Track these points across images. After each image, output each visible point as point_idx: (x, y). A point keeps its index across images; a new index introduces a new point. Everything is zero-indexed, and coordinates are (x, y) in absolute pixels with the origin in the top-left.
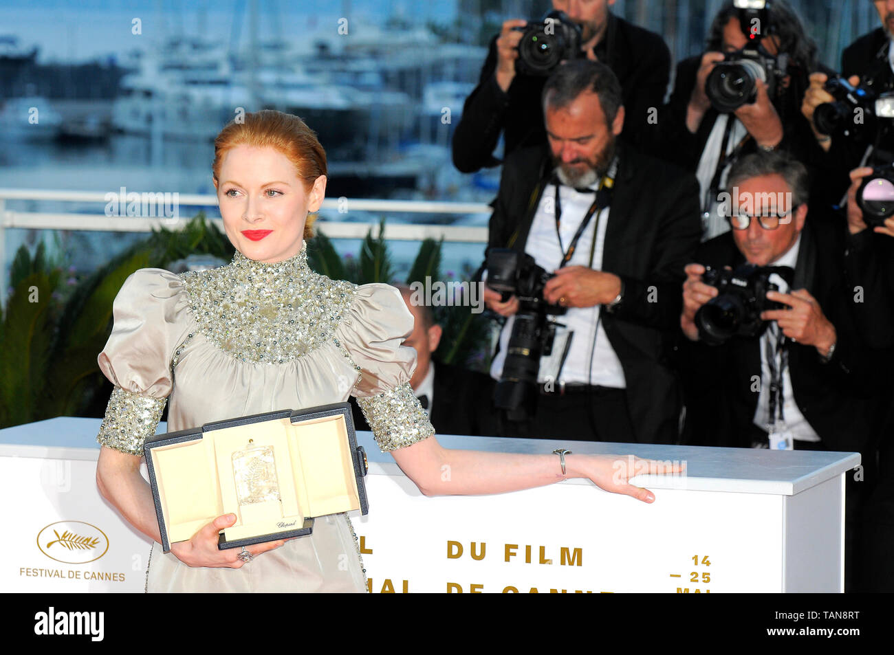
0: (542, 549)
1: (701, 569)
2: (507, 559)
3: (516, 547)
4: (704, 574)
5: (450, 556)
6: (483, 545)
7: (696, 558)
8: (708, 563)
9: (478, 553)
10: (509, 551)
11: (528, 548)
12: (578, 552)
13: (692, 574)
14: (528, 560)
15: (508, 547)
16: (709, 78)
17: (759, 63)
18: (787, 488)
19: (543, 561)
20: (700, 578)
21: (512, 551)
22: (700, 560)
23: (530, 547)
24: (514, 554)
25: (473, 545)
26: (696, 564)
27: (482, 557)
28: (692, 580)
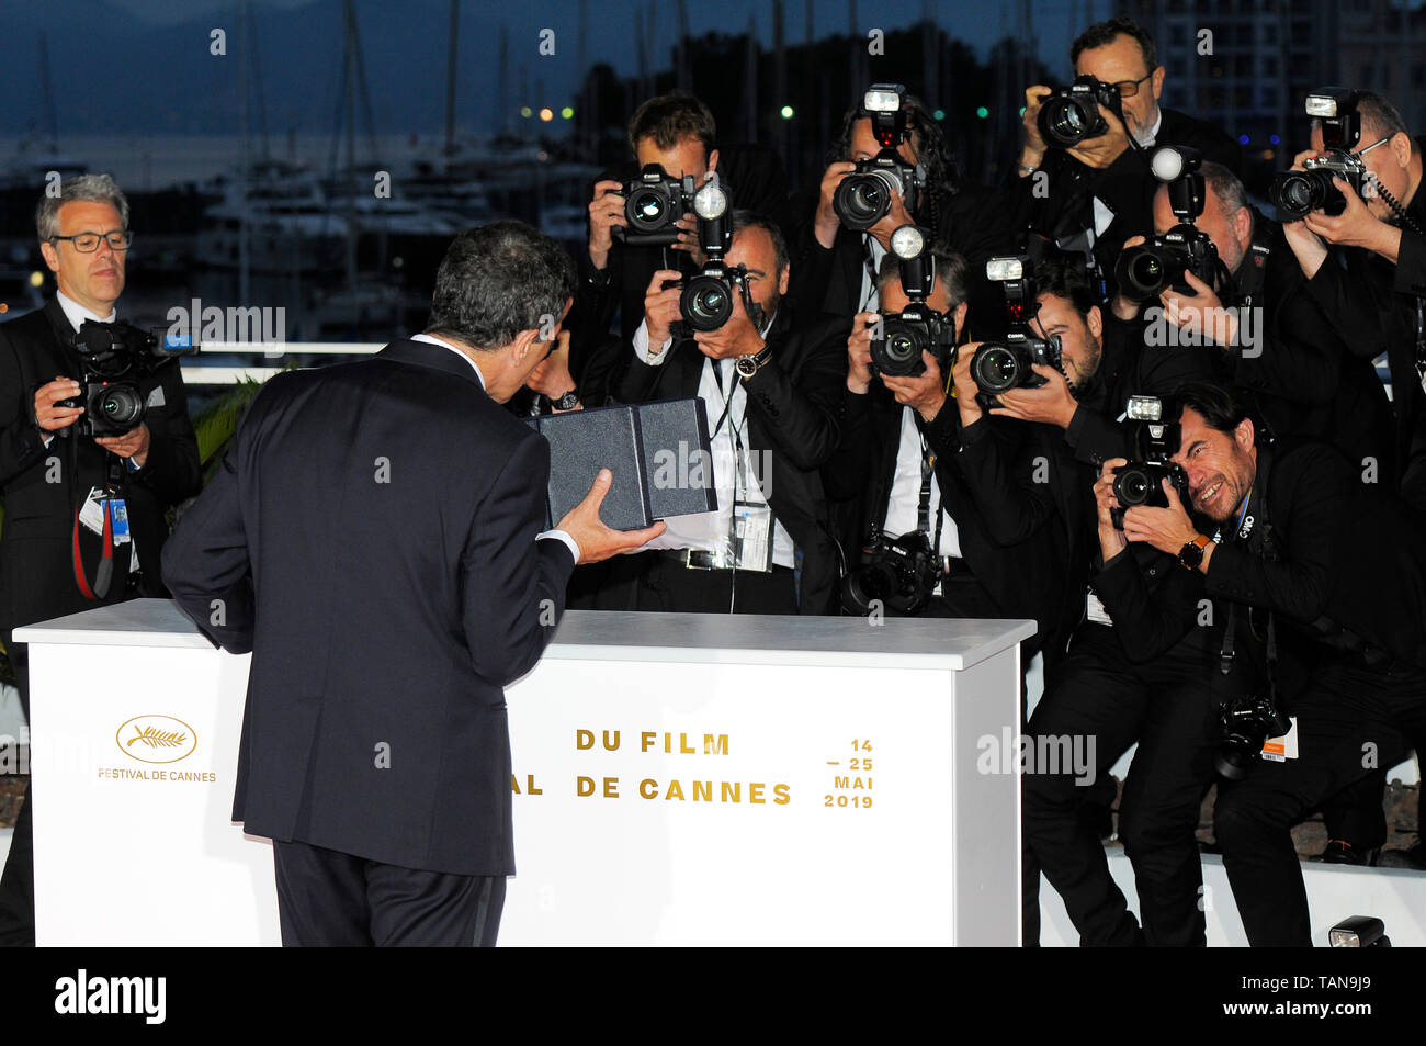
0: (683, 737)
1: (862, 755)
2: (644, 749)
3: (654, 735)
4: (865, 761)
5: (580, 746)
6: (617, 734)
7: (855, 742)
8: (869, 749)
9: (612, 743)
10: (646, 740)
11: (668, 736)
12: (724, 739)
13: (852, 761)
14: (668, 749)
15: (645, 735)
16: (838, 191)
17: (896, 173)
18: (956, 661)
19: (685, 749)
20: (861, 765)
21: (649, 739)
22: (860, 744)
23: (669, 734)
24: (652, 743)
25: (606, 734)
26: (856, 749)
27: (616, 746)
28: (852, 768)
